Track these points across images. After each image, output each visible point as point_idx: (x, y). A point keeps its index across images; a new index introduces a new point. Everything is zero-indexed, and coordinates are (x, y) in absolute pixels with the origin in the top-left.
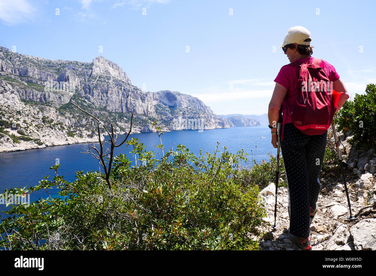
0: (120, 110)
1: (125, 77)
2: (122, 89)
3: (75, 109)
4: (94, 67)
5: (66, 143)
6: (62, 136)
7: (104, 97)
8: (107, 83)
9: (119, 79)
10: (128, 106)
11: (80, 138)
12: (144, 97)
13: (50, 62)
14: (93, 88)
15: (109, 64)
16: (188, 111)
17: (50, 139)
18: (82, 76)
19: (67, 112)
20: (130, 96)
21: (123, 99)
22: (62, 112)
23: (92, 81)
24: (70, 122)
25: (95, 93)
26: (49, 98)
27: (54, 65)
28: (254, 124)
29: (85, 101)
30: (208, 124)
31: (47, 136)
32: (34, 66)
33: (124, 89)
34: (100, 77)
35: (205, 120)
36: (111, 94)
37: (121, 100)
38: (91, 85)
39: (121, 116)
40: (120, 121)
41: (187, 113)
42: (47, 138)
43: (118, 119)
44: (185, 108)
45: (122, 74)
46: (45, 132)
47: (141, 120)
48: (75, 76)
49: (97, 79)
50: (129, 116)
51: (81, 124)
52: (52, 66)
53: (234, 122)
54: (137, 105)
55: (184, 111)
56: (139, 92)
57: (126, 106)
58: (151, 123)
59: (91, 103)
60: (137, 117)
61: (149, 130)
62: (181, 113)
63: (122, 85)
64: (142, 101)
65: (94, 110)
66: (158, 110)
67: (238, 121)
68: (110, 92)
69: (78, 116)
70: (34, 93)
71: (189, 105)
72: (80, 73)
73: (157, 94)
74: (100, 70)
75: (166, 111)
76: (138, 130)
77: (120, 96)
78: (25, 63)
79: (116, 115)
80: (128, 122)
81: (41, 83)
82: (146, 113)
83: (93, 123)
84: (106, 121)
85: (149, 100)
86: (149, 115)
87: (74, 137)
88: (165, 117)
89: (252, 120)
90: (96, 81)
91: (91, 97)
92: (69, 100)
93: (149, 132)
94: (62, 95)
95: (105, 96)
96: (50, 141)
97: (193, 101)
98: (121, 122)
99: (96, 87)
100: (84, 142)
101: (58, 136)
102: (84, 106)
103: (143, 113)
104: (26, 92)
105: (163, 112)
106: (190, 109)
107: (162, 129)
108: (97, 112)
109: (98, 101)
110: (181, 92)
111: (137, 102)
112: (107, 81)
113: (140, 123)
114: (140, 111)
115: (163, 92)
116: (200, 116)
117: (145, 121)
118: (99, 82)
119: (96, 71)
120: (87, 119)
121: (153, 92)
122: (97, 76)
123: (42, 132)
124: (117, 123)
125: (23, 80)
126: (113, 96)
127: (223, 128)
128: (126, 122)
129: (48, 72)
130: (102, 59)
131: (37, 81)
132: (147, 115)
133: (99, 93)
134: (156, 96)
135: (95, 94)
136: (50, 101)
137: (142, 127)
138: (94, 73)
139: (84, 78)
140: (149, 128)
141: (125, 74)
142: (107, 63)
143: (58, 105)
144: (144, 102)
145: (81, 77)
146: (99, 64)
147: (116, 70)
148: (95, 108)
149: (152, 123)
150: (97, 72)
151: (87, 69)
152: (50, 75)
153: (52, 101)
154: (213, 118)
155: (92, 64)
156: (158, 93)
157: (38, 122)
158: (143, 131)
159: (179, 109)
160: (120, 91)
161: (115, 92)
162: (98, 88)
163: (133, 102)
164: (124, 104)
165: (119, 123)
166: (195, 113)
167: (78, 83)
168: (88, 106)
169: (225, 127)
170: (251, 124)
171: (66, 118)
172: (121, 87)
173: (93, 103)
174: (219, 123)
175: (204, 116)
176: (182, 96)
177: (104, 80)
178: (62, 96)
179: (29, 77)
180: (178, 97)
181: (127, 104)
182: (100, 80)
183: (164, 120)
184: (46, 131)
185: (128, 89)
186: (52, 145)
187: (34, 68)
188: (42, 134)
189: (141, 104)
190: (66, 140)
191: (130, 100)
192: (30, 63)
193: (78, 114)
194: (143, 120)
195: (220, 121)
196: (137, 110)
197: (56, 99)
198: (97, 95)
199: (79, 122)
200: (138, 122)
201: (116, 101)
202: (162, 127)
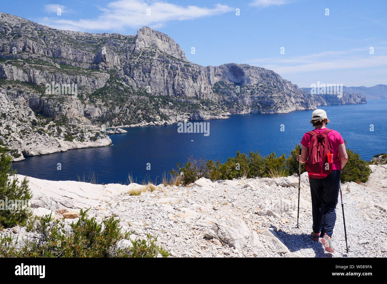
0: (164, 94)
1: (178, 50)
2: (169, 67)
3: (108, 94)
4: (137, 41)
5: (59, 150)
6: (53, 142)
7: (146, 78)
8: (151, 60)
9: (169, 53)
10: (176, 88)
11: (79, 141)
12: (197, 76)
13: (91, 38)
14: (134, 68)
15: (157, 35)
16: (258, 88)
17: (36, 147)
18: (124, 53)
19: (99, 99)
20: (178, 75)
21: (169, 79)
22: (92, 99)
23: (133, 58)
24: (100, 110)
25: (135, 73)
26: (81, 82)
27: (95, 41)
28: (357, 101)
29: (122, 85)
30: (283, 106)
31: (33, 143)
32: (68, 45)
33: (171, 67)
34: (143, 54)
35: (279, 101)
36: (154, 74)
37: (167, 80)
38: (132, 64)
39: (165, 100)
40: (164, 107)
41: (256, 92)
42: (33, 145)
43: (161, 104)
44: (255, 86)
45: (174, 47)
46: (31, 139)
47: (191, 105)
48: (113, 53)
49: (140, 56)
50: (176, 100)
51: (113, 113)
52: (92, 42)
53: (329, 98)
54: (187, 86)
55: (253, 89)
56: (190, 69)
57: (173, 88)
58: (203, 108)
59: (129, 87)
60: (187, 102)
61: (200, 117)
62: (249, 91)
63: (169, 62)
64: (194, 81)
65: (130, 95)
66: (220, 88)
67: (333, 98)
68: (153, 71)
69: (111, 103)
70: (64, 77)
71: (260, 81)
72: (121, 49)
73: (219, 68)
74: (145, 43)
75: (231, 89)
76: (186, 118)
77: (166, 75)
78: (59, 41)
79: (159, 100)
80: (174, 108)
81: (76, 65)
82: (199, 95)
83: (128, 111)
84: (144, 109)
85: (203, 79)
86: (202, 98)
87: (72, 141)
88: (227, 97)
89: (354, 95)
90: (139, 58)
91: (129, 78)
92: (104, 84)
93: (200, 119)
94: (96, 78)
95: (147, 76)
96: (36, 149)
97: (267, 76)
98: (165, 109)
99: (137, 66)
100: (84, 147)
101: (48, 143)
102: (120, 90)
103: (195, 95)
104: (55, 77)
105: (225, 91)
106: (261, 86)
107: (217, 115)
108: (134, 97)
109: (139, 84)
110: (251, 65)
111: (186, 83)
112: (151, 58)
113: (189, 108)
114: (190, 92)
115: (227, 66)
116: (273, 96)
117: (196, 106)
118: (141, 60)
119: (139, 46)
120: (120, 107)
121: (214, 66)
122: (140, 52)
123: (27, 139)
124: (160, 109)
125: (56, 62)
126: (157, 76)
127: (306, 110)
128: (171, 108)
129: (83, 51)
130: (148, 30)
131: (71, 63)
132: (200, 98)
133: (140, 73)
134: (218, 71)
135: (135, 75)
136: (82, 87)
137: (191, 113)
138: (138, 49)
139: (125, 55)
140: (199, 114)
141: (178, 46)
142: (154, 34)
143: (90, 91)
144: (196, 82)
145: (122, 54)
146: (144, 37)
147: (165, 42)
148: (133, 92)
149: (205, 107)
150: (141, 47)
151: (130, 43)
152: (86, 54)
153: (85, 86)
154: (294, 97)
155: (136, 37)
156: (221, 67)
157: (25, 127)
158: (192, 118)
159: (247, 86)
160: (165, 70)
161: (160, 71)
162: (140, 67)
163: (181, 82)
164: (170, 86)
165: (162, 110)
166: (266, 92)
167: (118, 62)
168: (124, 90)
169: (309, 108)
170: (352, 102)
171: (96, 107)
172: (167, 64)
173: (131, 86)
174: (302, 102)
175: (278, 96)
176: (252, 70)
177: (148, 57)
178: (96, 80)
179: (62, 58)
180: (246, 72)
181: (173, 85)
182: (143, 57)
183: (227, 101)
184: (32, 137)
185: (175, 67)
186: (38, 154)
187: (68, 47)
188: (27, 142)
189: (191, 85)
190: (58, 147)
191: (178, 80)
192: (65, 42)
193: (111, 101)
194: (193, 105)
195: (303, 101)
196: (186, 92)
197: (88, 83)
198: (138, 76)
199: (111, 111)
200: (187, 108)
201: (160, 82)
202: (216, 113)
